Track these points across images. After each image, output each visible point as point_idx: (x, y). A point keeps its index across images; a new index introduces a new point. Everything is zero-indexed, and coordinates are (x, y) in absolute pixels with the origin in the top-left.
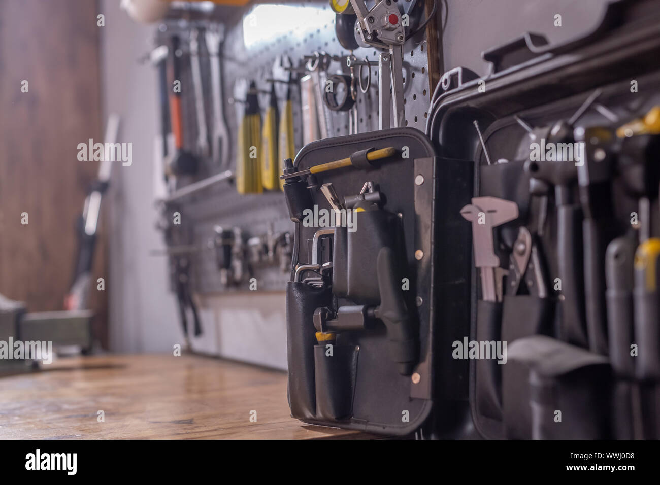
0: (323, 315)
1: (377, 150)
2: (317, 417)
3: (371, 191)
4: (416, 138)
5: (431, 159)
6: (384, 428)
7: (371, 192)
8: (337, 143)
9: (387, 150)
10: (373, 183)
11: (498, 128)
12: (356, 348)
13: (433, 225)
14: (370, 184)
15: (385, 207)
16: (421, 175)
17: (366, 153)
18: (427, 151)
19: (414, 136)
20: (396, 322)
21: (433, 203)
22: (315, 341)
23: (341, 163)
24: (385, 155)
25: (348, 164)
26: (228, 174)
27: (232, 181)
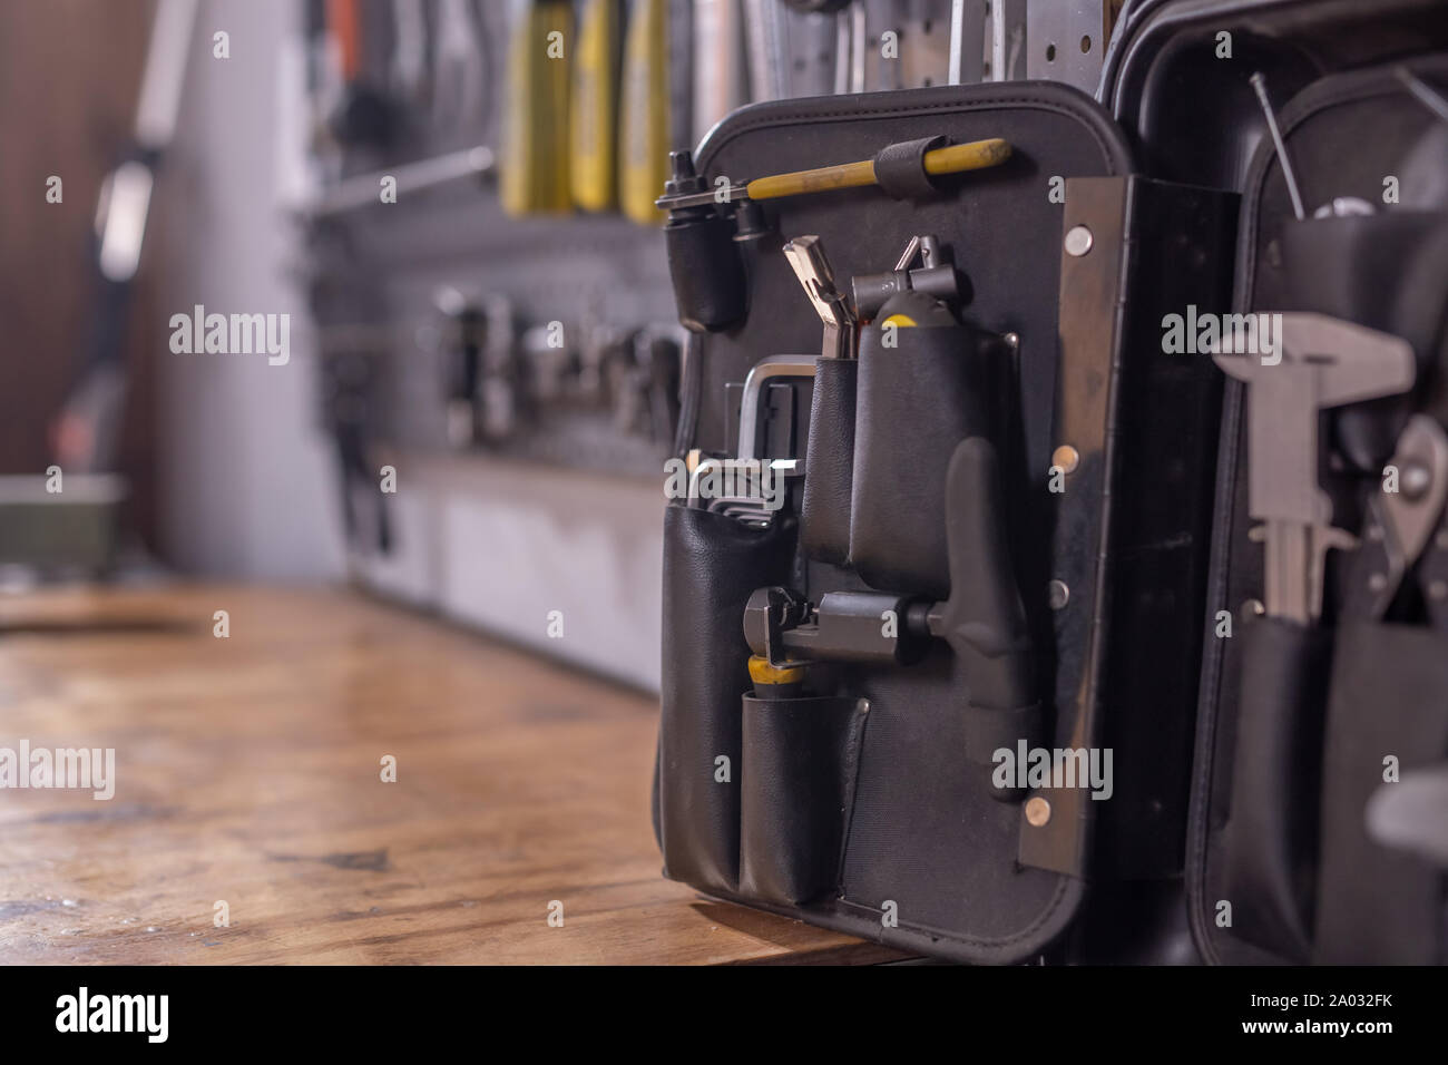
0: (775, 614)
1: (953, 143)
2: (741, 888)
3: (930, 264)
4: (1074, 116)
5: (1118, 180)
6: (935, 940)
7: (931, 267)
8: (827, 115)
9: (990, 146)
10: (935, 241)
11: (1327, 103)
12: (859, 704)
13: (1115, 377)
14: (927, 243)
15: (968, 312)
16: (1082, 225)
17: (921, 152)
18: (1107, 158)
19: (1069, 108)
20: (993, 654)
21: (1120, 313)
22: (744, 683)
23: (842, 175)
24: (981, 163)
25: (865, 181)
26: (475, 159)
27: (489, 179)
